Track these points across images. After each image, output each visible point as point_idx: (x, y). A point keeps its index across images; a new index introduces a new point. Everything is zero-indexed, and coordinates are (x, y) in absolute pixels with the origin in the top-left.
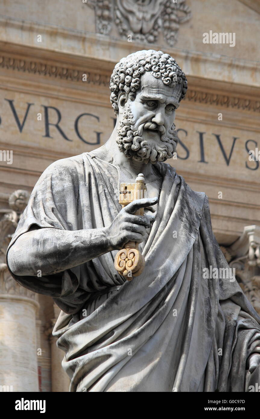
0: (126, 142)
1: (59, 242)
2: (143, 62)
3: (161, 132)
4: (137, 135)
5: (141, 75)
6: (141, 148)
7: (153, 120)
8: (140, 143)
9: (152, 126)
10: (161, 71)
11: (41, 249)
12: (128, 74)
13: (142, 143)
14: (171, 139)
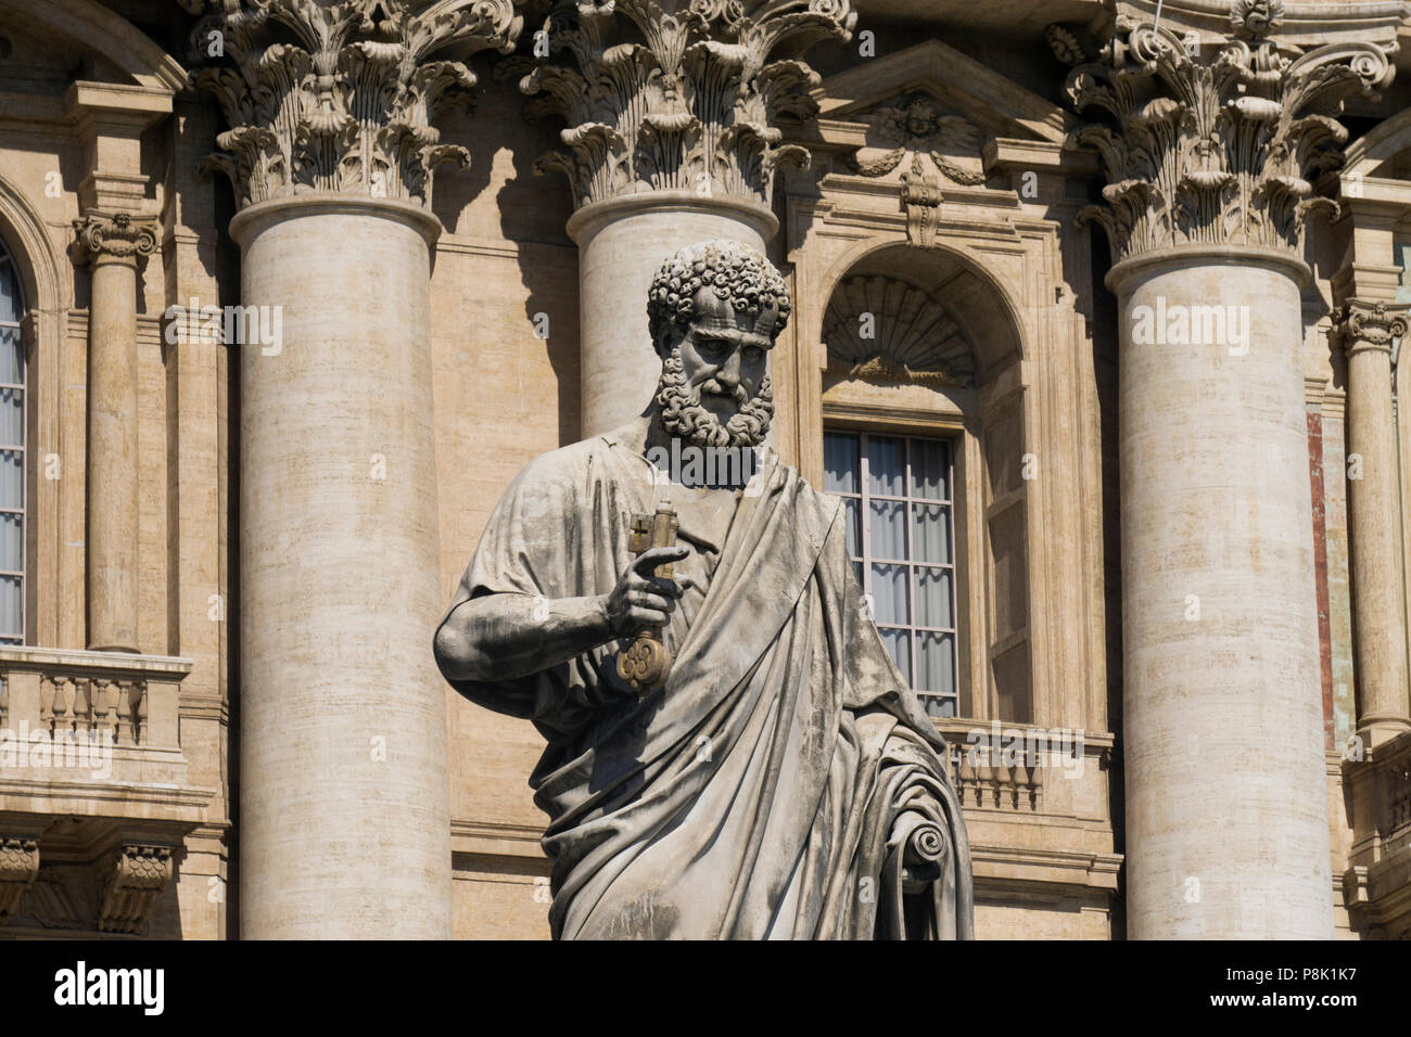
0: (669, 419)
1: (520, 623)
2: (701, 266)
3: (736, 398)
4: (690, 405)
5: (696, 290)
6: (695, 430)
7: (720, 375)
8: (693, 420)
9: (718, 388)
10: (731, 284)
11: (490, 634)
12: (671, 290)
13: (697, 421)
14: (759, 407)
